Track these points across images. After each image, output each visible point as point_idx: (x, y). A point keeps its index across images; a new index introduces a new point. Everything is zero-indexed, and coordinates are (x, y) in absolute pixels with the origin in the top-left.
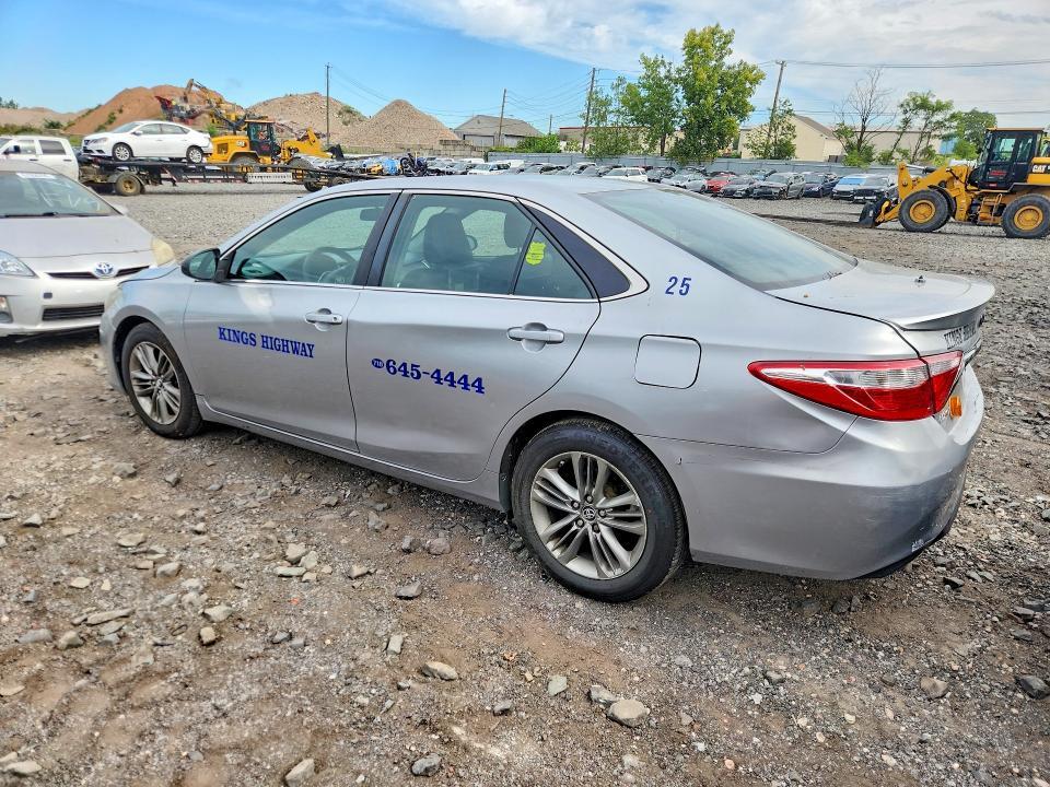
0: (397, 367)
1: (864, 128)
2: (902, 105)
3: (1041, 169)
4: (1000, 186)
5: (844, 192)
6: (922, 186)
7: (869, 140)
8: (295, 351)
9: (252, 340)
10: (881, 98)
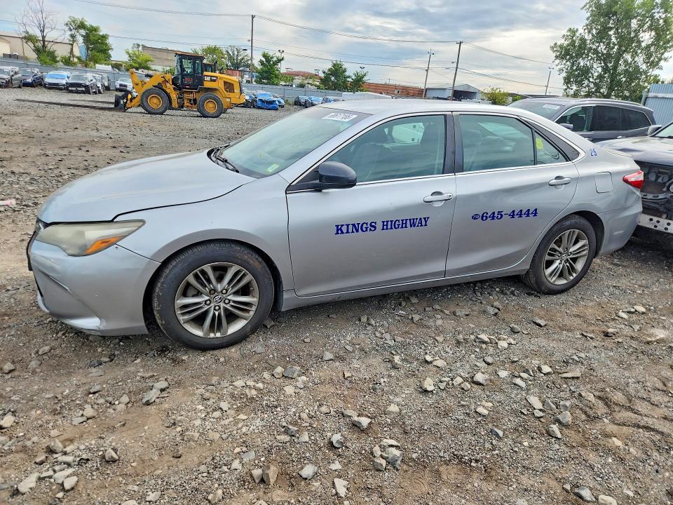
0: (488, 216)
1: (43, 37)
2: (67, 24)
3: (208, 79)
4: (192, 87)
5: (54, 84)
6: (150, 86)
7: (50, 47)
8: (413, 225)
9: (373, 226)
10: (51, 17)
